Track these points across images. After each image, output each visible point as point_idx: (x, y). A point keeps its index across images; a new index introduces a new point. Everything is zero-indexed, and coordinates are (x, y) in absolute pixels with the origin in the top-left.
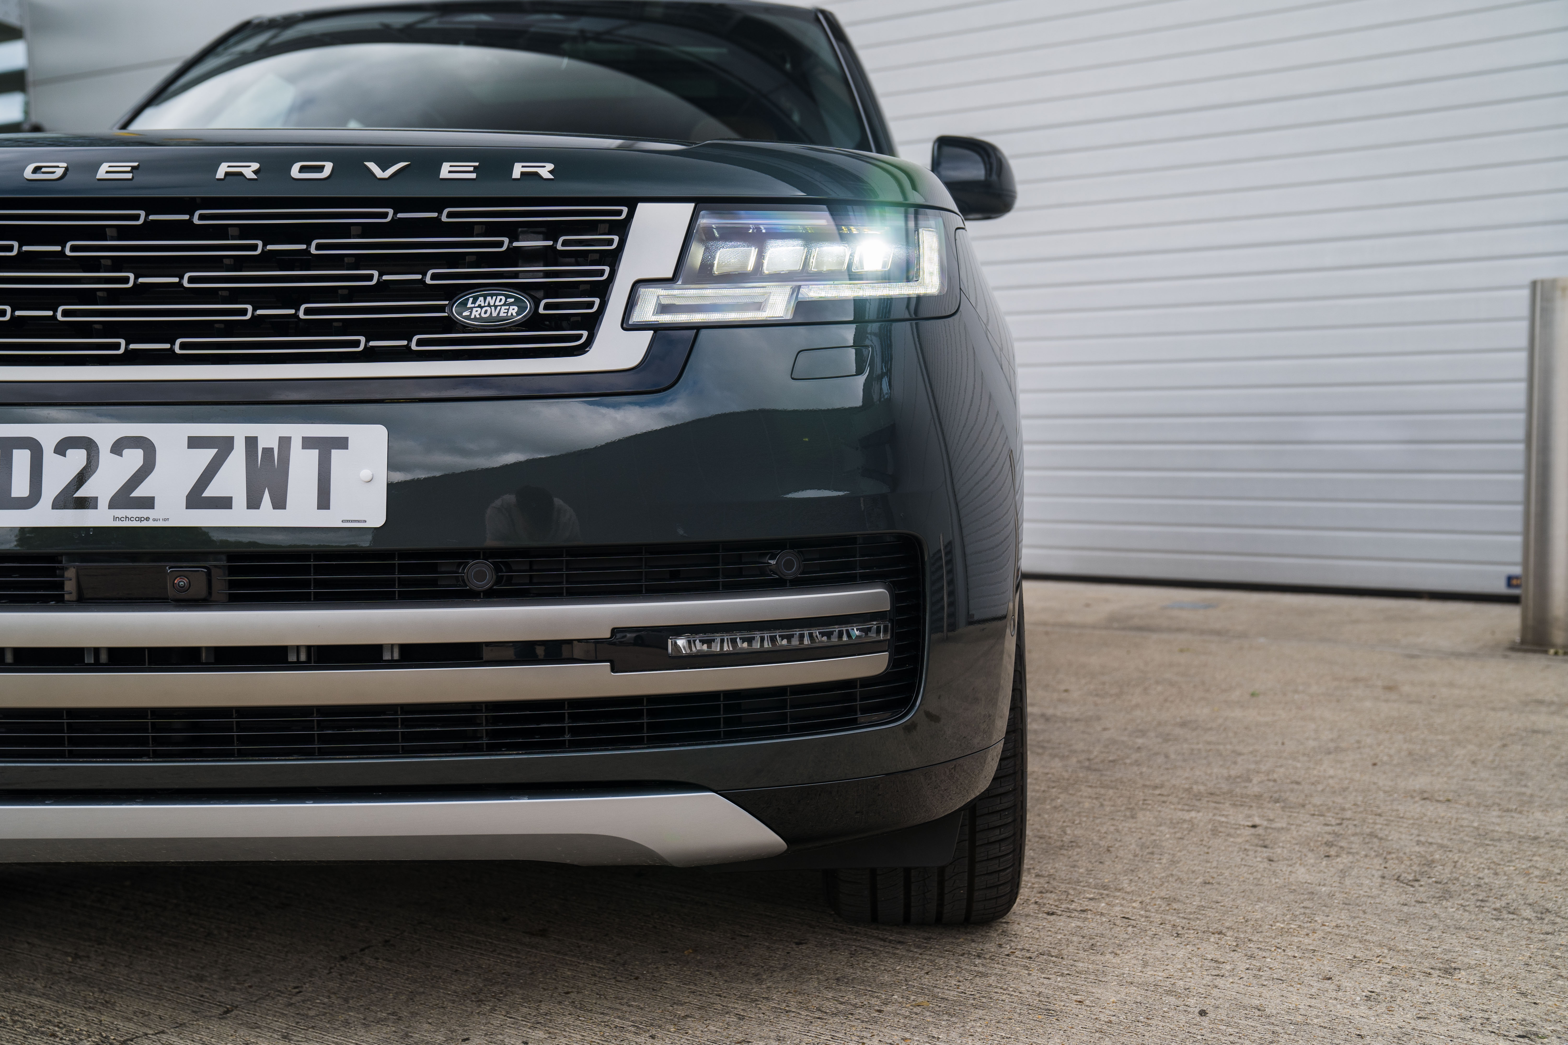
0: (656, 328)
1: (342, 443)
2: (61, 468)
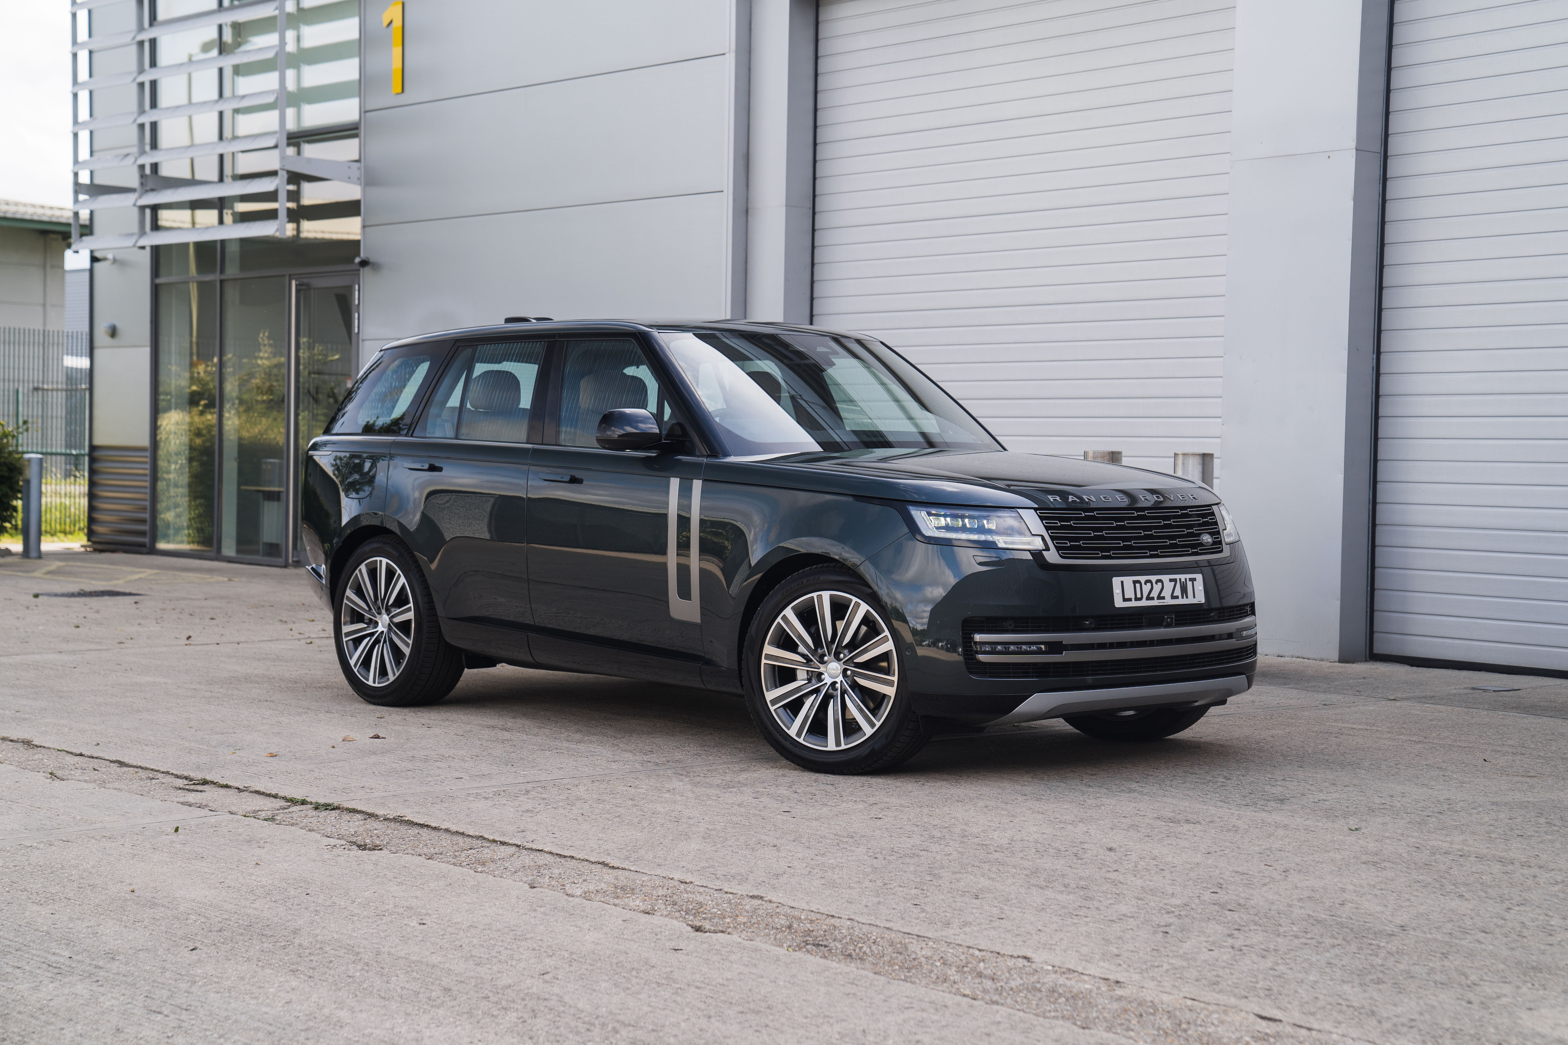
1: (1195, 579)
2: (1146, 588)
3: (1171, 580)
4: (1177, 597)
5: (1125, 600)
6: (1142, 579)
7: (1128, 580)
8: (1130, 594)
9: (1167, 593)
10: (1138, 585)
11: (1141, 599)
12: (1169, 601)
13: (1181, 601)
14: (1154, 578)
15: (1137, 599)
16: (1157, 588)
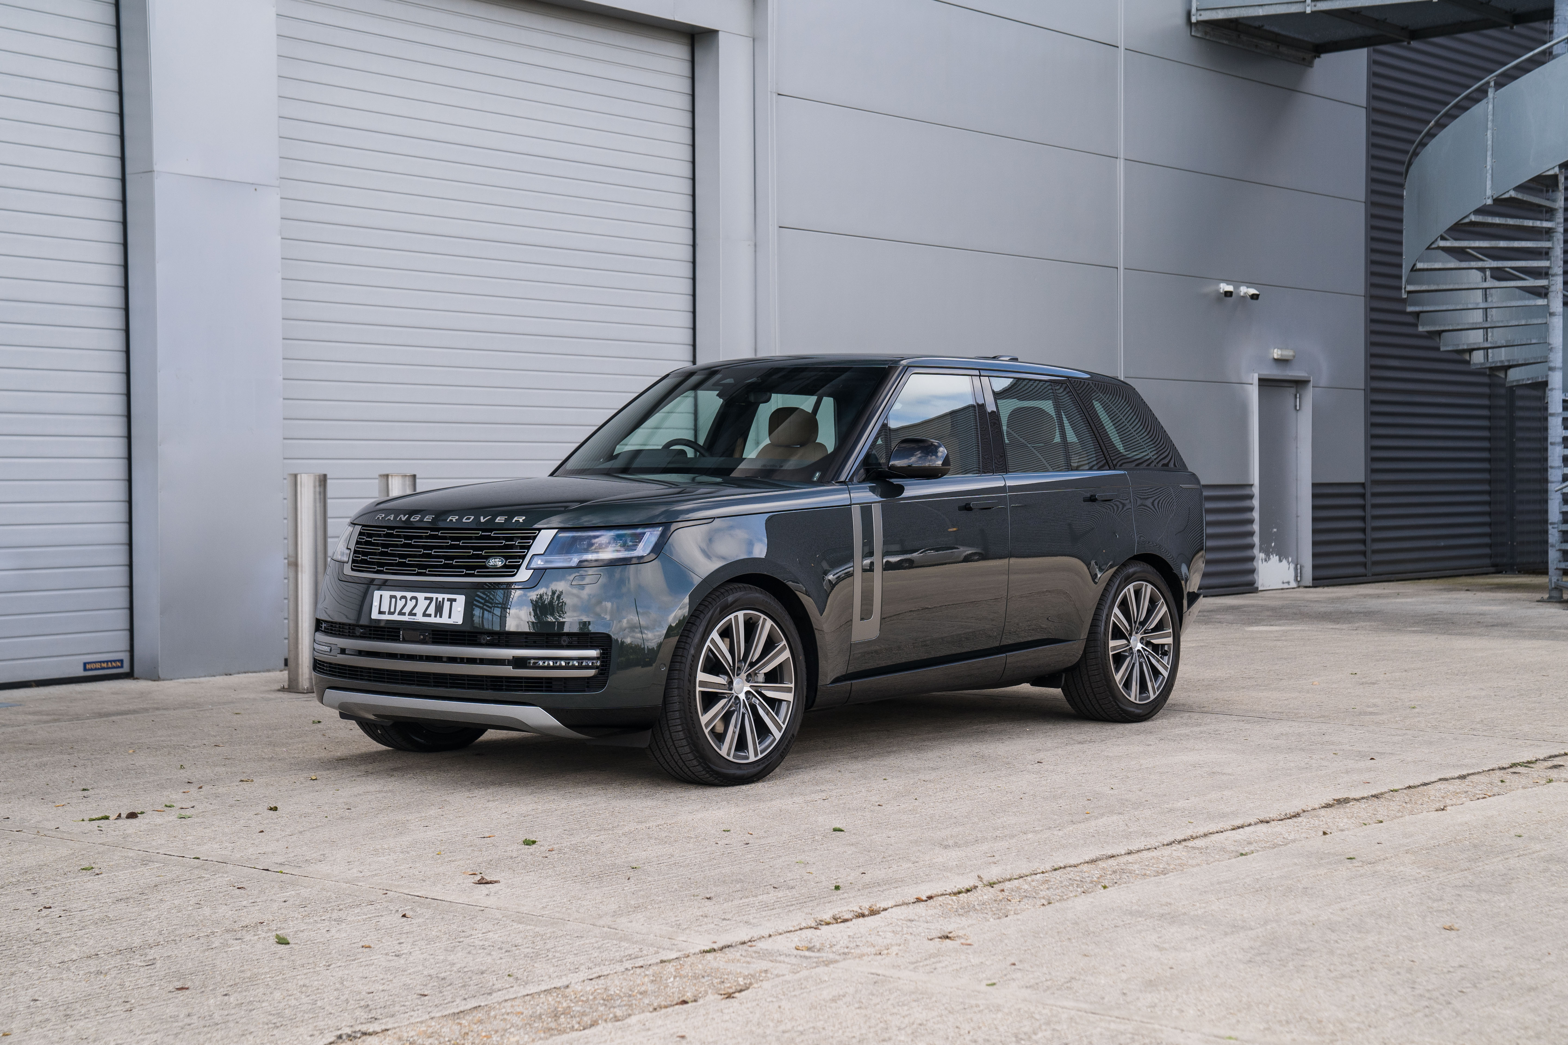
0: (534, 569)
1: (455, 600)
2: (400, 604)
3: (426, 598)
4: (430, 615)
5: (380, 612)
6: (399, 594)
7: (387, 594)
8: (385, 608)
9: (419, 611)
10: (393, 600)
11: (393, 613)
12: (420, 618)
13: (432, 620)
14: (409, 595)
15: (390, 613)
16: (411, 604)
